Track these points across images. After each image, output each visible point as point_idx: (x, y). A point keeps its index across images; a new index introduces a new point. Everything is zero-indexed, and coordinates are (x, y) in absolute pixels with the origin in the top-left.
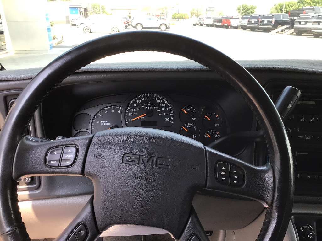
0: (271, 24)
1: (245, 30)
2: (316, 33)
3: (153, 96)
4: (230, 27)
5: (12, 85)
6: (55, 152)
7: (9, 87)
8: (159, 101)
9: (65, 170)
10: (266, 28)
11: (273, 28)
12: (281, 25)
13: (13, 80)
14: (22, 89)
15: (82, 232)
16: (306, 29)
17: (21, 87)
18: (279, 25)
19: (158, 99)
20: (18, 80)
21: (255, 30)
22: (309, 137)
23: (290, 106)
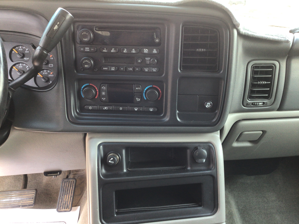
22: (113, 69)
23: (56, 27)
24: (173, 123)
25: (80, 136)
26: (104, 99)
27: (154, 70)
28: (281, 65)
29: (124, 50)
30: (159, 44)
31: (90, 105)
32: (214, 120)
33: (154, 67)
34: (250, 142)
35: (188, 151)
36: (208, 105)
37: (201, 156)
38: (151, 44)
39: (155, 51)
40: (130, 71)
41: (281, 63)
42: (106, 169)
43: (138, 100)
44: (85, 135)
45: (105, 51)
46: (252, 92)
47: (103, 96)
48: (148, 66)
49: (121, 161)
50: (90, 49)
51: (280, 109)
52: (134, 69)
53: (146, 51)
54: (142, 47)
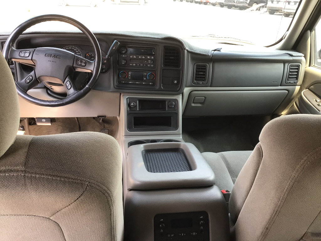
0: (246, 2)
1: (223, 7)
2: (286, 13)
3: (72, 47)
4: (208, 4)
5: (5, 37)
6: (23, 52)
7: (3, 38)
8: (75, 50)
9: (26, 58)
10: (241, 6)
11: (248, 6)
12: (256, 4)
13: (5, 36)
14: (6, 39)
15: (31, 78)
16: (278, 8)
17: (6, 38)
18: (254, 3)
19: (75, 49)
20: (7, 35)
21: (231, 8)
22: (134, 65)
23: (114, 48)
24: (160, 90)
25: (118, 94)
26: (130, 78)
27: (152, 66)
28: (210, 65)
29: (139, 57)
30: (154, 55)
31: (123, 81)
32: (178, 89)
33: (152, 65)
34: (200, 103)
35: (167, 102)
36: (176, 82)
37: (172, 104)
38: (151, 55)
39: (152, 58)
40: (142, 66)
41: (210, 64)
42: (129, 109)
43: (145, 79)
44: (121, 94)
45: (131, 57)
46: (196, 77)
47: (129, 77)
48: (149, 64)
49: (136, 106)
50: (125, 56)
51: (211, 86)
52: (143, 65)
53: (149, 57)
54: (147, 56)
